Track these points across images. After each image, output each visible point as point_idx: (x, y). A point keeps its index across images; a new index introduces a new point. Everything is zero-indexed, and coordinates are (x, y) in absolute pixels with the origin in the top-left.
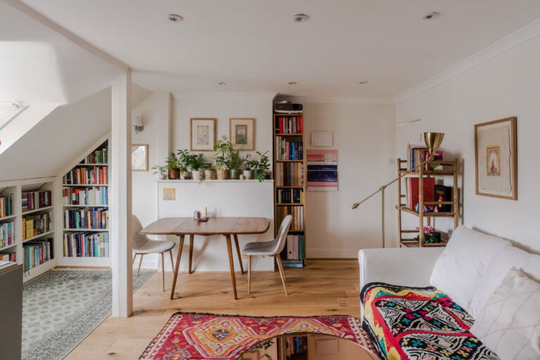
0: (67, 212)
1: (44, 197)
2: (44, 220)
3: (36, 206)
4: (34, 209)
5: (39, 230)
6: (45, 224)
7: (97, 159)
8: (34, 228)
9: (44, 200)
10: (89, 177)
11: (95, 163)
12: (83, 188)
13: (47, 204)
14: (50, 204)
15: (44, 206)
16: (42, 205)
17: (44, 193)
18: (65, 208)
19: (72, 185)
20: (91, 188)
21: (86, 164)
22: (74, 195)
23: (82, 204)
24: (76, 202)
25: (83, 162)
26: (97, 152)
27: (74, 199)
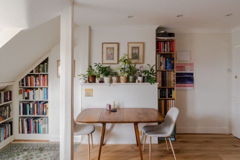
0: (21, 104)
1: (7, 95)
2: (7, 111)
3: (2, 101)
4: (1, 103)
5: (4, 117)
6: (8, 113)
7: (41, 70)
8: (1, 116)
9: (7, 97)
10: (36, 82)
11: (39, 72)
12: (32, 89)
13: (9, 99)
14: (11, 100)
16: (6, 100)
17: (7, 92)
18: (21, 102)
19: (25, 87)
20: (37, 89)
21: (34, 73)
22: (26, 93)
23: (31, 99)
24: (27, 98)
25: (32, 72)
26: (41, 65)
27: (26, 96)
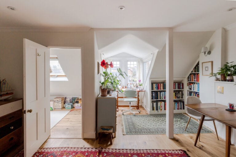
0: (189, 92)
1: (180, 85)
2: (180, 94)
3: (176, 88)
4: (176, 89)
5: (177, 97)
6: (181, 96)
7: (196, 71)
8: (175, 96)
10: (194, 79)
11: (196, 72)
12: (193, 83)
14: (183, 88)
15: (180, 88)
16: (179, 88)
17: (180, 84)
18: (188, 90)
19: (190, 81)
20: (195, 83)
21: (193, 73)
22: (190, 85)
23: (192, 90)
24: (191, 89)
25: (192, 72)
26: (197, 67)
27: (190, 88)
